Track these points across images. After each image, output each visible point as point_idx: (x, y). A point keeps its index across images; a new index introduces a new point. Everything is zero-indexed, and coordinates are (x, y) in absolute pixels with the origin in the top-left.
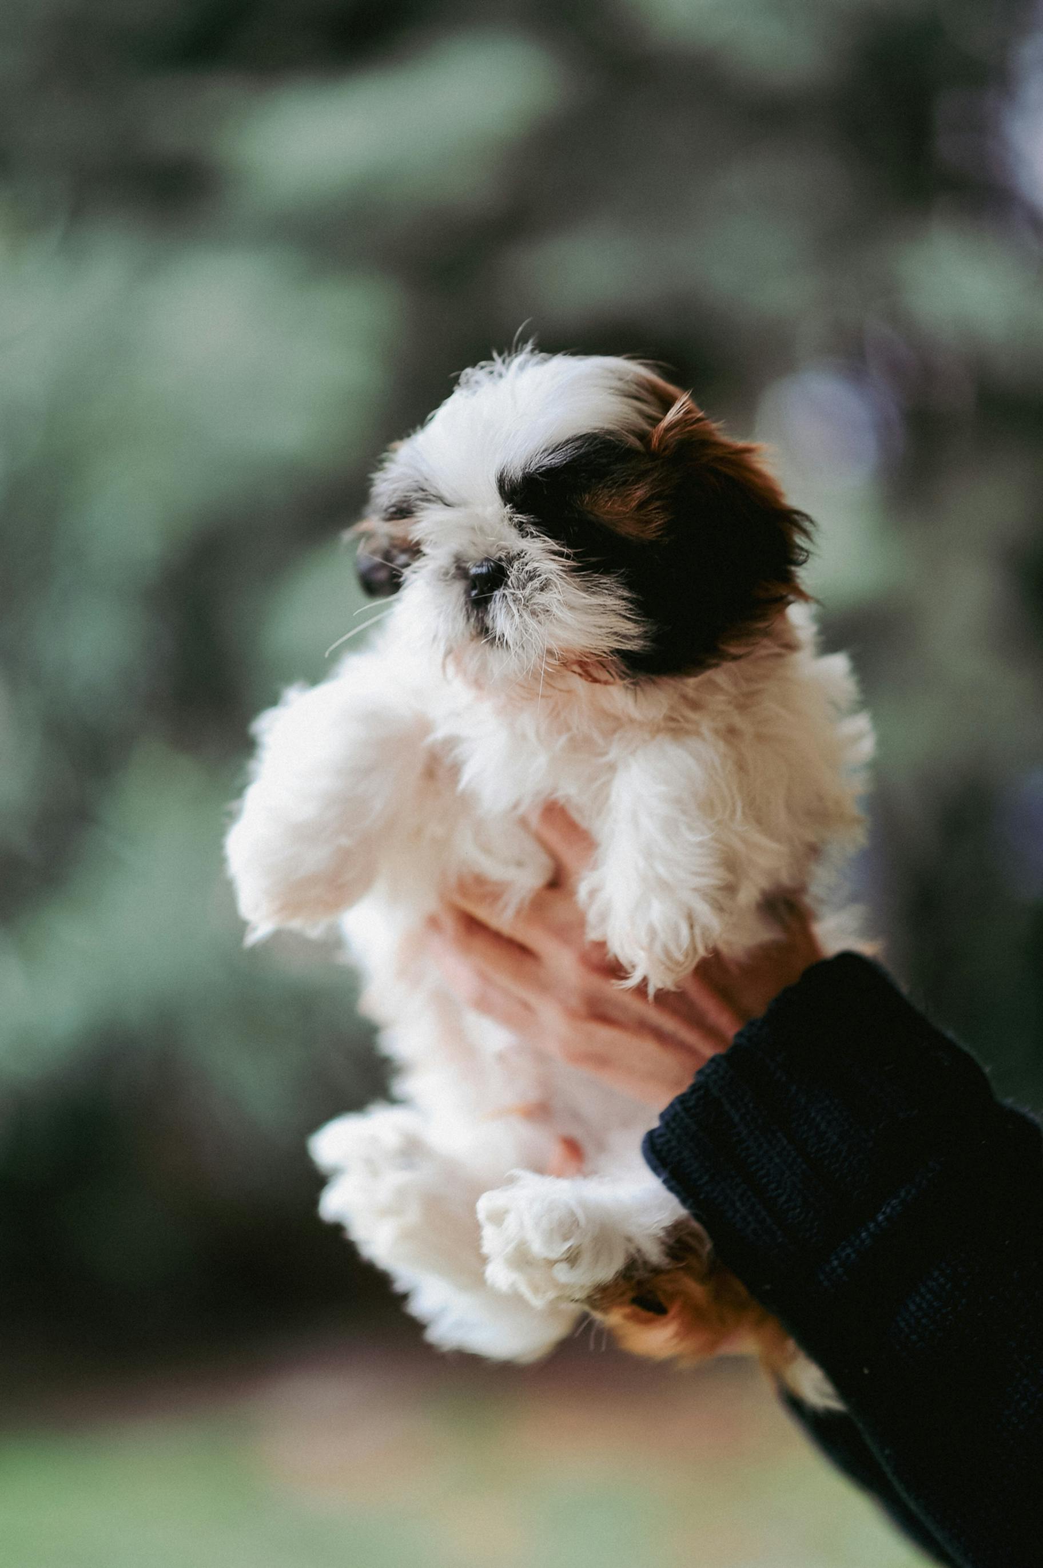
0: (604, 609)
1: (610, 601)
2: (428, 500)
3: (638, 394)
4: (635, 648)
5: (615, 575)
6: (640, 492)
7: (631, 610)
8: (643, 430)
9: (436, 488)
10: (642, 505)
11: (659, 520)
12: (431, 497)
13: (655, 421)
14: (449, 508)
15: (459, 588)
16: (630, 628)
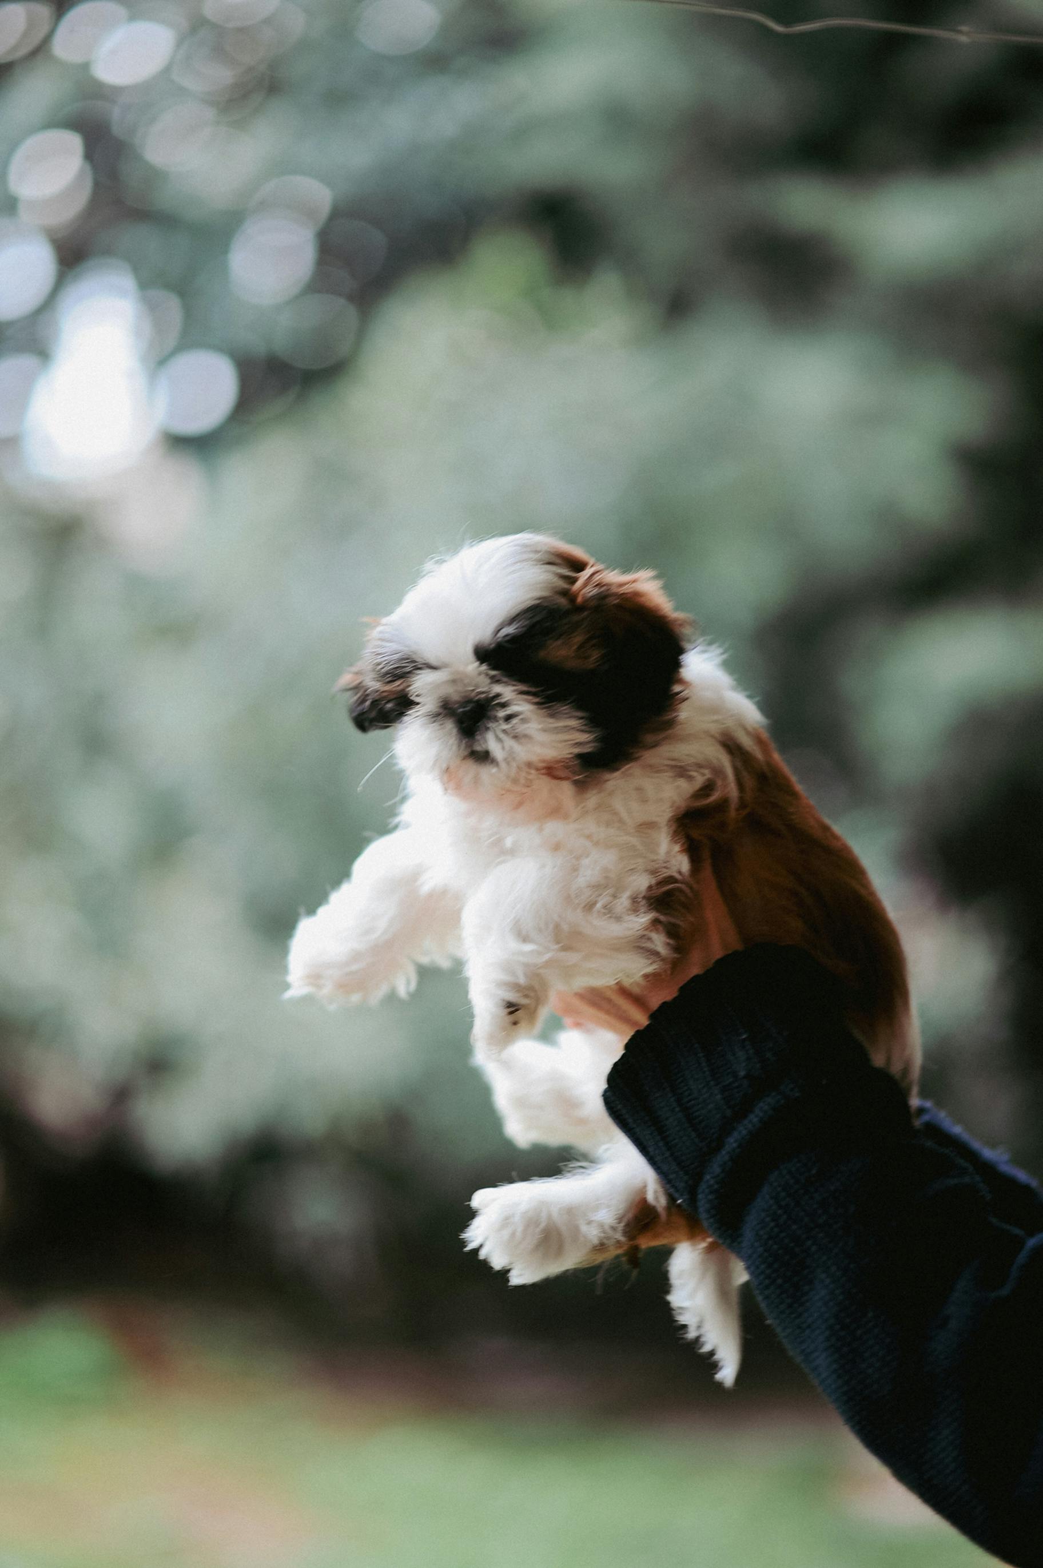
0: (568, 729)
1: (573, 723)
2: (420, 669)
3: (551, 561)
4: (589, 750)
5: (569, 701)
6: (578, 639)
7: (585, 725)
8: (564, 589)
9: (422, 658)
10: (581, 646)
11: (595, 655)
12: (420, 666)
13: (573, 581)
14: (434, 670)
15: (450, 726)
16: (584, 737)
